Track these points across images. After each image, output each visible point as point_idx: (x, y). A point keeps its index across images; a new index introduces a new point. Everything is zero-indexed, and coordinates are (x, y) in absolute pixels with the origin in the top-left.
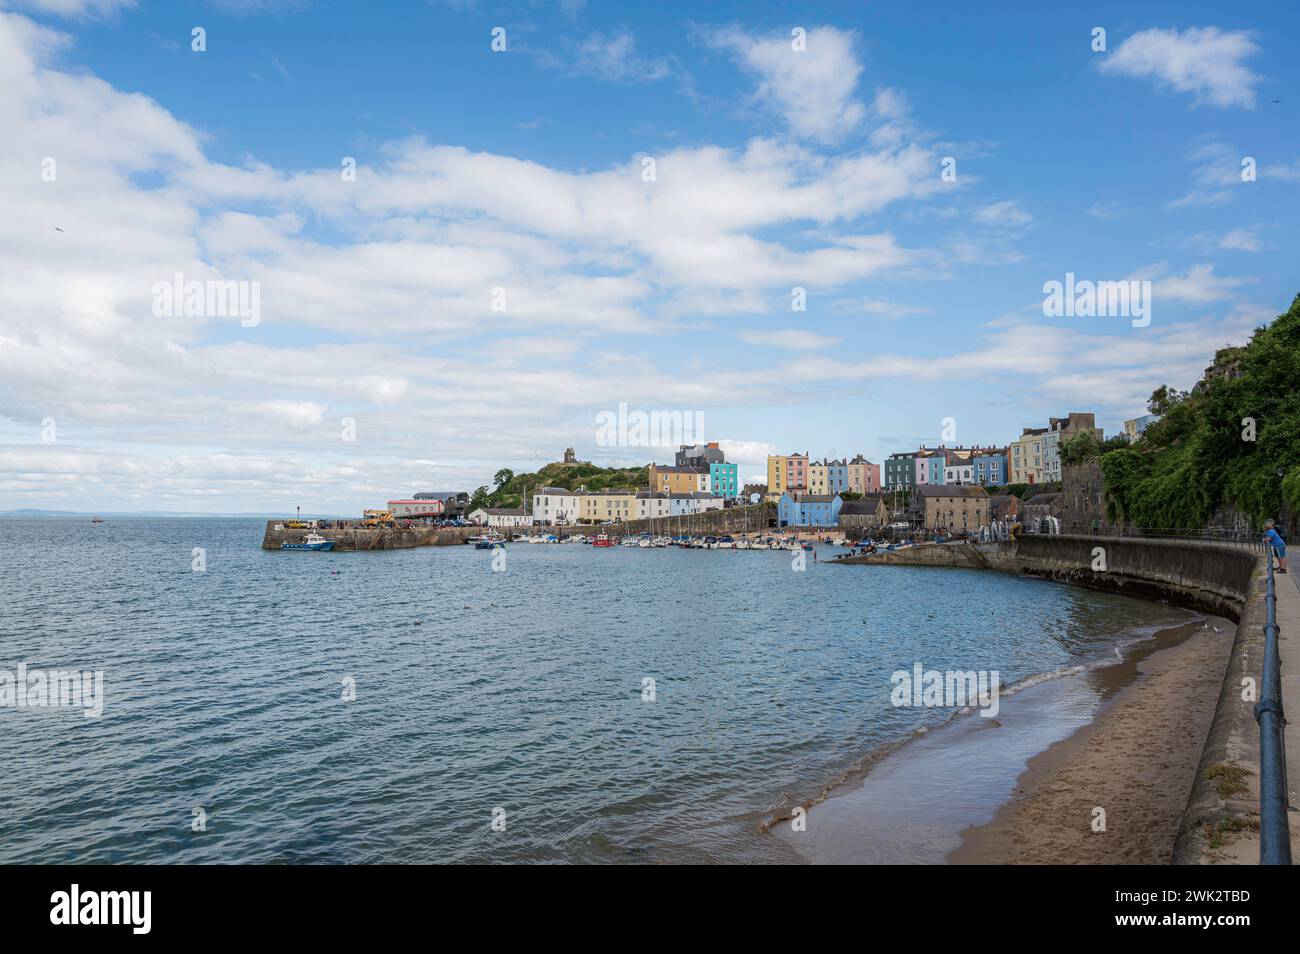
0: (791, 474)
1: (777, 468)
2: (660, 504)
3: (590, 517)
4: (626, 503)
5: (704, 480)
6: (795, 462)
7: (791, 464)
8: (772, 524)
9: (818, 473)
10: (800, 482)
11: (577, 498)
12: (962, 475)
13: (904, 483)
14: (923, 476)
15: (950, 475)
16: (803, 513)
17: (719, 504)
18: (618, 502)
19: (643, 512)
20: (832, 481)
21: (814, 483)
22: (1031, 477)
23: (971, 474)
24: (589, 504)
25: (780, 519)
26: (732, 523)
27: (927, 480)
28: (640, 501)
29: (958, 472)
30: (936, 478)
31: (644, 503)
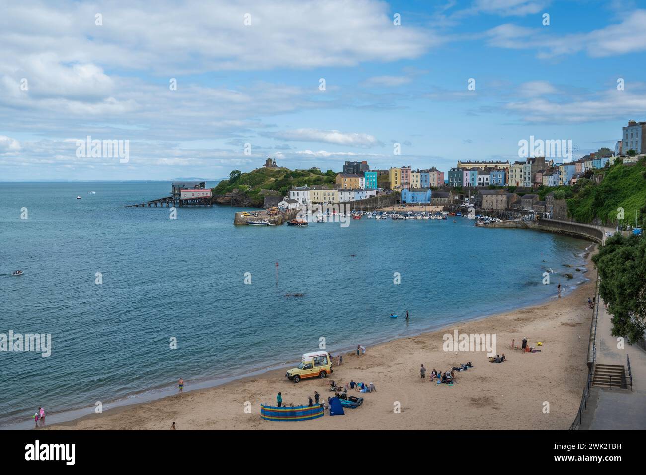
0: (402, 177)
1: (396, 173)
2: (350, 194)
3: (315, 201)
4: (333, 194)
5: (362, 180)
6: (405, 171)
7: (402, 172)
8: (398, 202)
9: (415, 176)
10: (407, 181)
11: (309, 192)
12: (485, 179)
13: (457, 182)
14: (467, 179)
15: (480, 179)
16: (413, 197)
17: (374, 193)
18: (329, 194)
19: (342, 198)
20: (422, 181)
21: (414, 181)
22: (518, 183)
23: (489, 179)
24: (314, 195)
25: (403, 199)
27: (468, 181)
28: (340, 193)
29: (483, 178)
30: (473, 180)
31: (342, 194)
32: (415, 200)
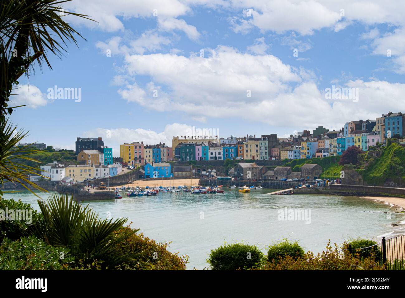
0: (136, 153)
1: (130, 150)
2: (105, 170)
4: (89, 171)
5: (102, 156)
6: (137, 147)
9: (148, 152)
11: (64, 169)
13: (190, 157)
14: (199, 154)
15: (212, 154)
19: (97, 174)
20: (154, 155)
21: (147, 157)
22: (253, 157)
23: (222, 154)
24: (70, 172)
25: (147, 174)
27: (201, 156)
29: (216, 153)
30: (205, 155)
31: (97, 170)
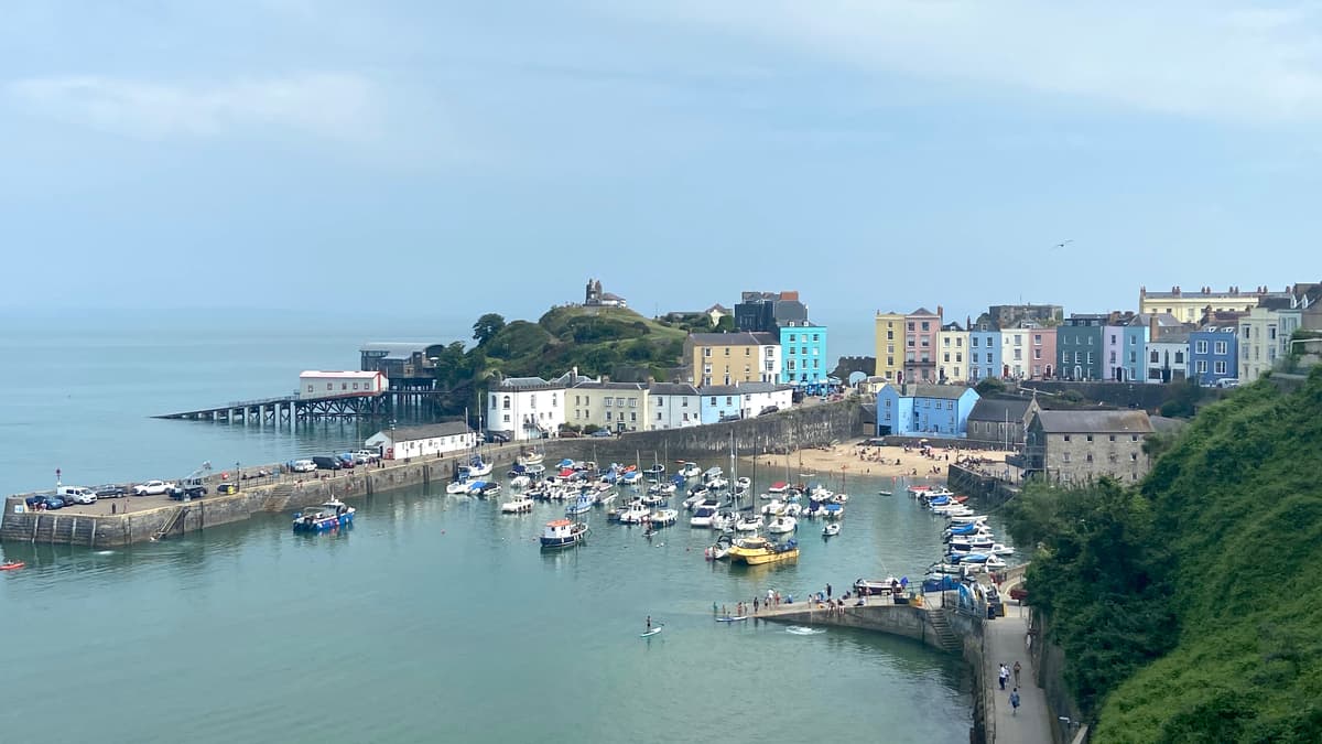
0: (912, 344)
1: (890, 333)
3: (578, 423)
5: (768, 357)
7: (911, 326)
8: (865, 431)
9: (953, 341)
10: (925, 356)
11: (560, 393)
12: (1172, 359)
13: (1085, 366)
14: (1114, 355)
15: (1155, 357)
16: (917, 414)
17: (784, 401)
18: (621, 401)
19: (659, 417)
20: (976, 356)
21: (947, 358)
23: (1186, 358)
24: (578, 402)
25: (880, 422)
26: (800, 432)
27: (1119, 363)
28: (655, 399)
29: (1167, 353)
30: (1133, 361)
31: (661, 403)
32: (922, 427)
